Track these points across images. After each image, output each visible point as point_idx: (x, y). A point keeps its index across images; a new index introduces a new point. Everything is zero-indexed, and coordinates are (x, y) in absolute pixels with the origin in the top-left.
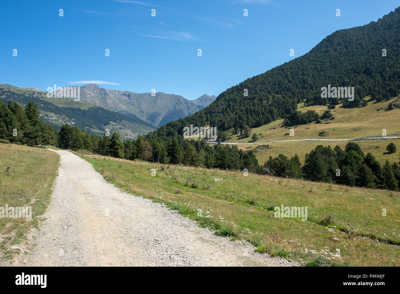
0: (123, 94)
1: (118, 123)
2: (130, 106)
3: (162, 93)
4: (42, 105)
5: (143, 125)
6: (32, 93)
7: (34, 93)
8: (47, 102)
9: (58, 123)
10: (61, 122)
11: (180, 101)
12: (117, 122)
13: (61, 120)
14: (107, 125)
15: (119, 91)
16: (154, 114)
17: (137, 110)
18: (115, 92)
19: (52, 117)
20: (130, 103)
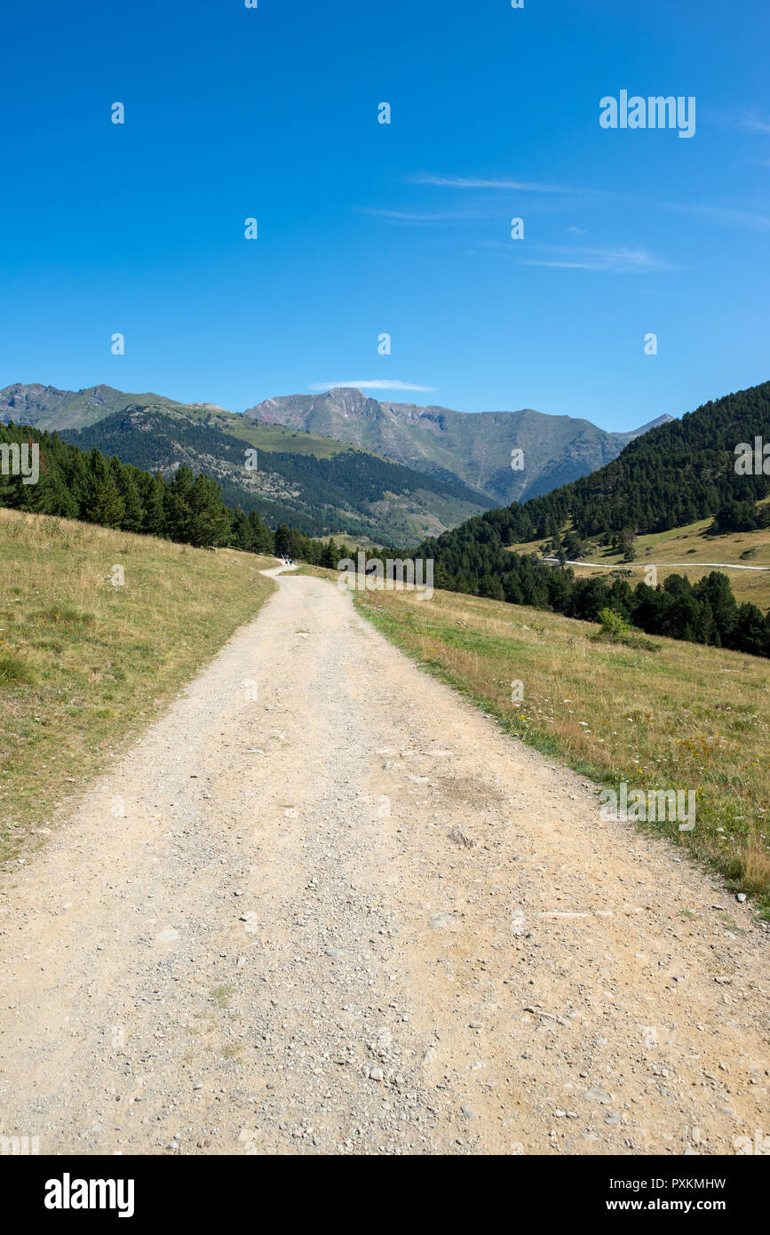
0: (423, 416)
1: (407, 495)
2: (443, 450)
3: (532, 411)
4: (227, 448)
5: (473, 503)
6: (204, 417)
7: (209, 416)
8: (236, 440)
9: (261, 492)
10: (268, 490)
11: (584, 436)
12: (403, 493)
13: (269, 486)
14: (376, 501)
15: (414, 406)
16: (505, 473)
17: (461, 460)
18: (403, 410)
19: (249, 478)
20: (442, 439)
